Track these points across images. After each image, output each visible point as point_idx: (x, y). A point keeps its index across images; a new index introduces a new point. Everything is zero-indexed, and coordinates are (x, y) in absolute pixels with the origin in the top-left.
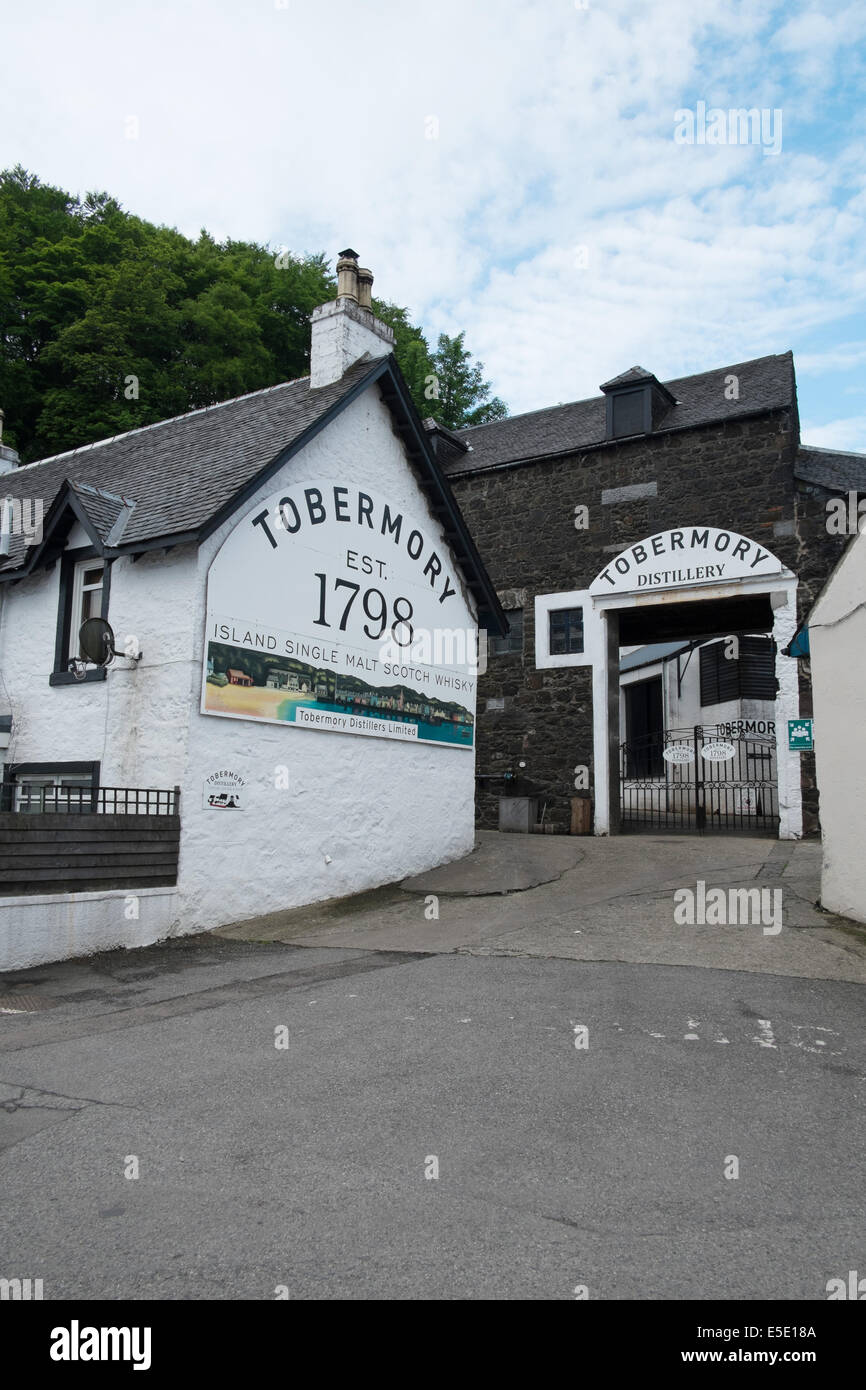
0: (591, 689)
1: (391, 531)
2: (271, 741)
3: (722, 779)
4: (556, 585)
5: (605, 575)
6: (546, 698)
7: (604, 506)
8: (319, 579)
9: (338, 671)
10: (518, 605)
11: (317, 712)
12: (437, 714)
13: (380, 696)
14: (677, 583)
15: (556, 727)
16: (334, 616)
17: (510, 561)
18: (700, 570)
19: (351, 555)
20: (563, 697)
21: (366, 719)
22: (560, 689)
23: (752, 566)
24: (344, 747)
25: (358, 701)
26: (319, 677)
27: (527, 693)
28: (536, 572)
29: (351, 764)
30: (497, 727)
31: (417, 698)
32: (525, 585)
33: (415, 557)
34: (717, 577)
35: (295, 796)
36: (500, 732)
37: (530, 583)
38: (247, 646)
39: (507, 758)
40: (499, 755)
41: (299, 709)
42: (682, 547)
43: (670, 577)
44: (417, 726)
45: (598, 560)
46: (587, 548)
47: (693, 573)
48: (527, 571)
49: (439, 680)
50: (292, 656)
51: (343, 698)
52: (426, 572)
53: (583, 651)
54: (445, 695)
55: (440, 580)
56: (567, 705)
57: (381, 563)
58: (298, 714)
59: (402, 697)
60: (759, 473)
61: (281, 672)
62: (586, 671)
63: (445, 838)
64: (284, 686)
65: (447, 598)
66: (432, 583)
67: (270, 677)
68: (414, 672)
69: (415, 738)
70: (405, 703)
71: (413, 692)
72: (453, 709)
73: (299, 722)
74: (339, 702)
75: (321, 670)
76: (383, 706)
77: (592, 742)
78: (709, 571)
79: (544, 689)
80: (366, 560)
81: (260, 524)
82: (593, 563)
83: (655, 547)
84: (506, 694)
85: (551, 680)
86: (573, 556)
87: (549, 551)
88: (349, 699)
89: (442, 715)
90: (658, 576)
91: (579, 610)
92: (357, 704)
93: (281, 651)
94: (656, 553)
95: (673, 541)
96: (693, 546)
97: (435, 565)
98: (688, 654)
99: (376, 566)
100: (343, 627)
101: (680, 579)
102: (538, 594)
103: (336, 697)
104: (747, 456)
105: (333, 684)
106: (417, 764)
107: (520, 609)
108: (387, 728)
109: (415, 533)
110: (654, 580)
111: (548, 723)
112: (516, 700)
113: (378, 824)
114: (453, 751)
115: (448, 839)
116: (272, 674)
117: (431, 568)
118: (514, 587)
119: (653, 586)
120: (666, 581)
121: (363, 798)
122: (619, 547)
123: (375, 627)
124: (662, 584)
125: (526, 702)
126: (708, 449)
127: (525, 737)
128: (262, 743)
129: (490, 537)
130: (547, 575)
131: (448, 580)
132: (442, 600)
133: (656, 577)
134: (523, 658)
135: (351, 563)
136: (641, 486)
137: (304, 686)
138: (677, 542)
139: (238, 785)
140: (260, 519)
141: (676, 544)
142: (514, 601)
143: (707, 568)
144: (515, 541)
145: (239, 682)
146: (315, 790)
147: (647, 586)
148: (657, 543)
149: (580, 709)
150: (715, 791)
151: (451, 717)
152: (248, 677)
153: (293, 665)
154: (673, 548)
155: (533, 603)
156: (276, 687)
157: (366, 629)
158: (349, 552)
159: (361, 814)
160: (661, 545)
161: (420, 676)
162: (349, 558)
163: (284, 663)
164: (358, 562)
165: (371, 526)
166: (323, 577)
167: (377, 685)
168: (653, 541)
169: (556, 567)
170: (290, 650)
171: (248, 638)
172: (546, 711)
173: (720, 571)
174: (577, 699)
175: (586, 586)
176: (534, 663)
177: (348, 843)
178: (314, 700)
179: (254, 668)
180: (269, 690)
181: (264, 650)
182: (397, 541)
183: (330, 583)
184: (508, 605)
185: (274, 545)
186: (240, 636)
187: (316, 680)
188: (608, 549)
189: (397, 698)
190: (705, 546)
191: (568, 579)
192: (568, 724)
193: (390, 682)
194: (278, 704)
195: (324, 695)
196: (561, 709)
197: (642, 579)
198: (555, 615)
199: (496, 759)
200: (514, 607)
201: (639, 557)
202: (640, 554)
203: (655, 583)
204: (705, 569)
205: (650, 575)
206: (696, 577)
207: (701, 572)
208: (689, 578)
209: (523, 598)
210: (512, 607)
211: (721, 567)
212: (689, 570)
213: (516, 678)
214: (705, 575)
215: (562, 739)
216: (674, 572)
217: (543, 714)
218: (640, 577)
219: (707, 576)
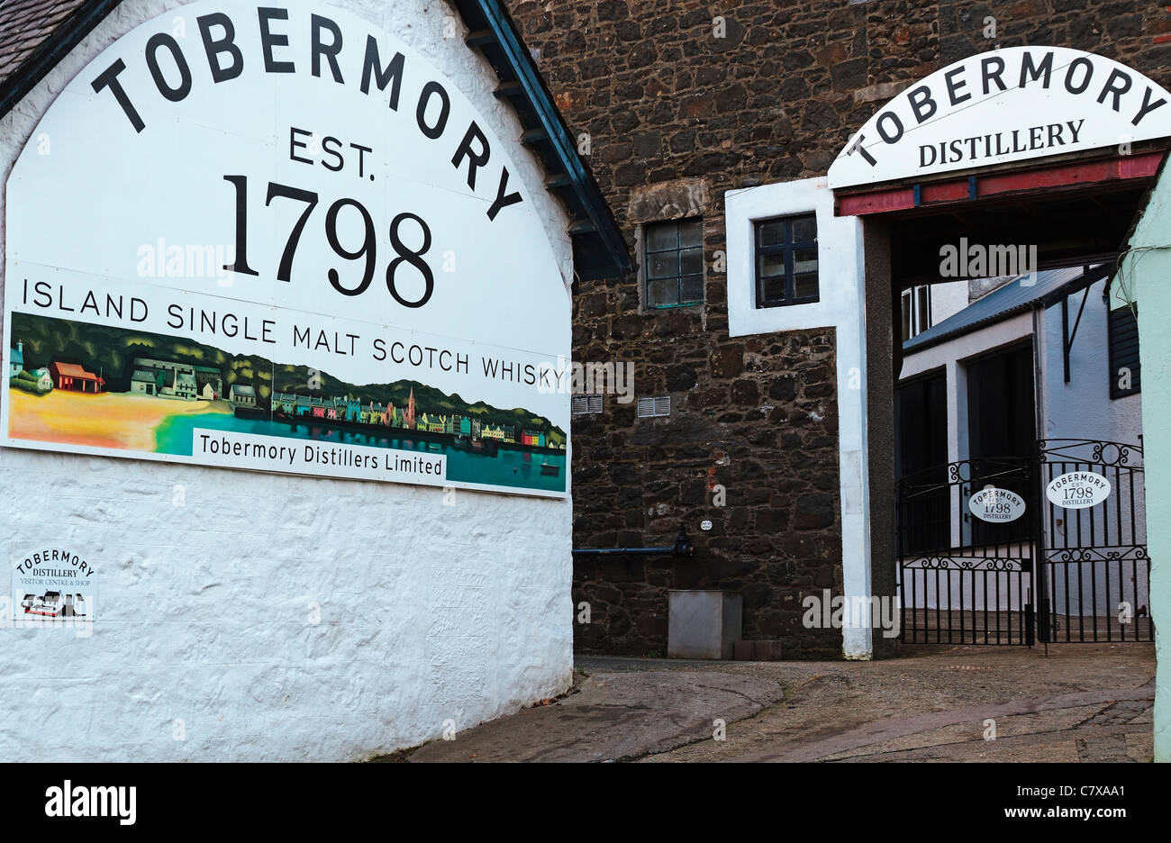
0: (834, 374)
1: (381, 86)
2: (143, 493)
3: (1086, 542)
4: (765, 169)
5: (858, 146)
6: (749, 393)
7: (856, 10)
8: (232, 187)
9: (277, 359)
10: (693, 211)
11: (233, 437)
12: (487, 433)
13: (365, 403)
14: (994, 159)
15: (770, 451)
16: (265, 254)
17: (676, 122)
18: (1037, 132)
19: (298, 137)
20: (782, 389)
21: (337, 446)
22: (778, 374)
23: (1135, 122)
24: (294, 501)
25: (319, 413)
26: (238, 371)
27: (713, 384)
28: (726, 144)
29: (309, 531)
30: (657, 452)
31: (442, 403)
32: (707, 170)
33: (434, 133)
34: (1070, 147)
35: (196, 593)
36: (664, 462)
37: (717, 166)
38: (89, 317)
39: (677, 513)
40: (662, 507)
41: (197, 432)
42: (1002, 87)
43: (980, 147)
44: (443, 458)
45: (844, 116)
46: (822, 93)
48: (709, 143)
49: (489, 368)
50: (183, 333)
51: (288, 409)
52: (456, 161)
53: (818, 301)
54: (504, 396)
55: (488, 177)
56: (789, 407)
57: (362, 149)
58: (197, 442)
59: (411, 402)
61: (160, 364)
62: (824, 339)
63: (511, 666)
64: (167, 390)
65: (503, 210)
66: (471, 182)
67: (138, 373)
68: (436, 355)
69: (441, 480)
70: (418, 414)
71: (437, 393)
72: (521, 422)
73: (199, 456)
74: (280, 416)
75: (241, 357)
76: (373, 421)
77: (837, 476)
78: (1054, 135)
79: (746, 376)
80: (330, 145)
81: (107, 89)
82: (835, 123)
83: (952, 88)
84: (673, 387)
85: (758, 358)
86: (796, 110)
87: (750, 101)
88: (300, 411)
89: (499, 434)
90: (957, 145)
91: (811, 215)
92: (319, 419)
93: (158, 324)
94: (954, 101)
95: (986, 77)
96: (1022, 84)
97: (477, 147)
98: (1079, 295)
99: (351, 156)
100: (284, 274)
101: (999, 153)
102: (732, 187)
103: (274, 407)
105: (267, 383)
106: (446, 528)
107: (698, 218)
108: (381, 462)
109: (432, 87)
110: (949, 154)
111: (751, 443)
112: (693, 398)
113: (368, 642)
114: (523, 503)
115: (517, 669)
116: (141, 368)
117: (471, 154)
118: (685, 174)
119: (948, 167)
120: (973, 156)
121: (337, 596)
122: (885, 88)
123: (352, 273)
124: (966, 163)
125: (709, 403)
127: (708, 471)
128: (126, 497)
129: (638, 76)
130: (748, 148)
131: (505, 175)
132: (492, 213)
133: (952, 148)
134: (704, 316)
135: (298, 151)
137: (208, 390)
138: (993, 79)
139: (81, 575)
140: (109, 79)
141: (992, 82)
142: (685, 204)
143: (1050, 127)
144: (685, 82)
145: (75, 386)
146: (235, 581)
147: (937, 168)
148: (955, 79)
149: (813, 415)
150: (1073, 567)
151: (518, 436)
152: (92, 376)
153: (182, 350)
154: (986, 91)
155: (722, 207)
156: (149, 391)
157: (333, 276)
158: (294, 130)
159: (333, 624)
160: (962, 84)
161: (448, 361)
162: (293, 143)
163: (164, 346)
164: (313, 149)
165: (338, 78)
166: (240, 182)
167: (359, 381)
168: (948, 76)
169: (764, 133)
170: (177, 322)
171: (90, 302)
172: (749, 418)
173: (1075, 133)
174: (808, 395)
175: (822, 170)
176: (726, 326)
177: (304, 677)
178: (233, 413)
179: (104, 359)
180: (137, 398)
181: (125, 323)
182: (394, 105)
183: (256, 193)
184: (673, 211)
185: (139, 125)
186: (74, 299)
187: (232, 377)
188: (864, 94)
189: (400, 406)
190: (1046, 85)
191: (787, 156)
192: (792, 443)
193: (387, 374)
194: (155, 424)
195: (250, 404)
196: (777, 415)
197: (928, 152)
198: (765, 228)
199: (656, 516)
200: (685, 214)
201: (921, 109)
202: (922, 103)
203: (951, 161)
204: (1046, 129)
205: (943, 145)
206: (1029, 146)
207: (1039, 137)
208: (1016, 150)
209: (701, 196)
210: (682, 214)
211: (1076, 126)
212: (1015, 133)
213: (692, 356)
214: (1047, 143)
215: (780, 474)
216: (988, 138)
217: (745, 426)
218: (922, 148)
219: (1051, 144)
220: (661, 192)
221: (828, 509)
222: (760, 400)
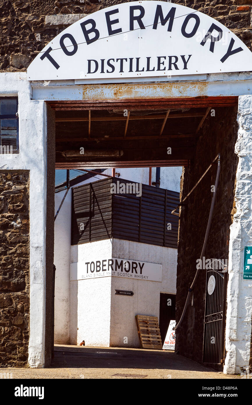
5: (47, 55)
14: (134, 74)
18: (162, 60)
23: (223, 60)
34: (181, 71)
42: (142, 27)
43: (126, 65)
45: (38, 33)
46: (24, 15)
47: (154, 64)
78: (173, 63)
83: (109, 23)
90: (111, 62)
94: (111, 32)
95: (132, 18)
96: (155, 27)
101: (137, 70)
110: (107, 67)
119: (106, 75)
120: (121, 71)
122: (65, 18)
124: (116, 74)
133: (109, 64)
138: (137, 20)
141: (136, 23)
143: (170, 58)
147: (98, 75)
148: (112, 17)
154: (132, 28)
160: (117, 21)
168: (108, 14)
173: (185, 63)
175: (22, 67)
188: (52, 19)
190: (170, 29)
197: (93, 64)
201: (89, 35)
202: (90, 31)
203: (108, 72)
204: (168, 58)
205: (103, 61)
206: (156, 68)
207: (163, 63)
208: (148, 70)
211: (186, 58)
212: (148, 59)
214: (167, 68)
216: (131, 60)
218: (89, 61)
219: (170, 69)
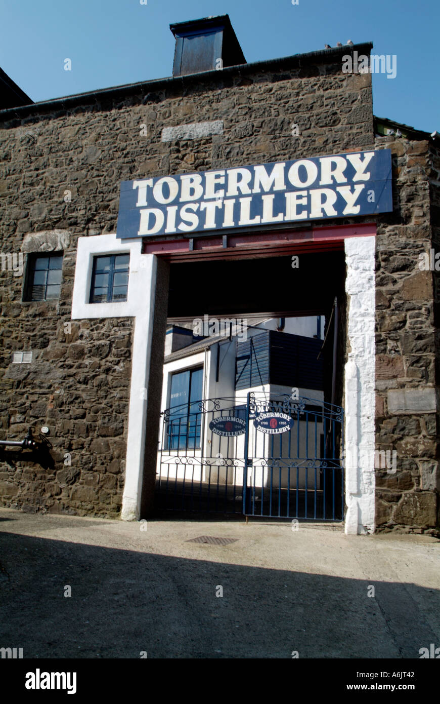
0: (132, 343)
4: (102, 228)
6: (81, 354)
7: (165, 144)
10: (59, 248)
15: (88, 387)
17: (55, 199)
20: (97, 351)
22: (97, 342)
27: (59, 346)
28: (82, 212)
32: (70, 226)
36: (24, 390)
37: (75, 224)
39: (28, 421)
40: (19, 417)
48: (72, 212)
53: (126, 300)
56: (103, 363)
60: (336, 113)
62: (126, 323)
77: (128, 405)
79: (79, 342)
84: (34, 347)
85: (87, 332)
87: (98, 189)
91: (126, 254)
102: (82, 236)
104: (323, 96)
107: (60, 254)
111: (78, 382)
112: (46, 354)
118: (56, 228)
125: (56, 357)
126: (281, 88)
127: (51, 397)
130: (95, 215)
134: (57, 307)
136: (206, 124)
142: (55, 243)
149: (117, 367)
155: (76, 246)
169: (104, 207)
172: (78, 367)
174: (117, 355)
176: (70, 313)
184: (48, 247)
192: (102, 384)
196: (95, 366)
198: (97, 259)
199: (15, 422)
200: (54, 249)
209: (65, 240)
210: (52, 249)
213: (48, 329)
215: (93, 402)
217: (75, 372)
220: (42, 237)
221: (121, 425)
222: (86, 357)
